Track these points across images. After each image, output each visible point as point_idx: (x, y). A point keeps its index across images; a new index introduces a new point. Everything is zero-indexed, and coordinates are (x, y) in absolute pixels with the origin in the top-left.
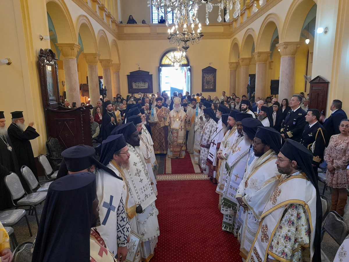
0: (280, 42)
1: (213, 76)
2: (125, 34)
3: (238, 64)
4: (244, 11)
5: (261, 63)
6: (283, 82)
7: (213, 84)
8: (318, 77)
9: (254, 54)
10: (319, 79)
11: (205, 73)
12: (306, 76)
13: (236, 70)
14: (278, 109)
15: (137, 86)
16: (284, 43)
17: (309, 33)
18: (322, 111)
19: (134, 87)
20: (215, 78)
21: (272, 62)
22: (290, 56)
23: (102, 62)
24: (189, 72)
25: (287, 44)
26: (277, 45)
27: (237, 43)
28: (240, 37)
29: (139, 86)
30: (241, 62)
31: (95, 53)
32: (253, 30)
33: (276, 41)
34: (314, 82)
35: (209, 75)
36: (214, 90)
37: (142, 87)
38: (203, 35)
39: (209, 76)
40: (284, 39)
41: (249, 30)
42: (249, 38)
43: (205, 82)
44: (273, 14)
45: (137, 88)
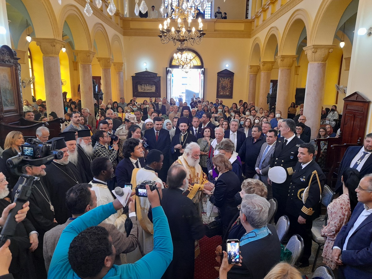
0: (308, 44)
1: (229, 80)
2: (131, 29)
3: (259, 68)
4: (268, 6)
5: (285, 69)
6: (310, 94)
7: (230, 89)
8: (356, 93)
9: (276, 58)
10: (356, 96)
11: (221, 76)
12: (337, 85)
13: (256, 75)
14: (303, 132)
15: (143, 89)
16: (313, 45)
17: (345, 35)
18: (358, 139)
19: (140, 90)
20: (232, 82)
21: (299, 66)
22: (320, 62)
23: (101, 61)
24: (202, 75)
25: (316, 48)
26: (304, 49)
27: (258, 43)
28: (262, 36)
29: (145, 89)
30: (261, 66)
31: (88, 50)
32: (277, 29)
33: (304, 43)
34: (349, 99)
35: (225, 79)
36: (230, 96)
37: (149, 90)
38: (205, 34)
39: (225, 81)
40: (314, 41)
41: (272, 29)
42: (272, 39)
43: (221, 87)
44: (301, 10)
45: (143, 91)
